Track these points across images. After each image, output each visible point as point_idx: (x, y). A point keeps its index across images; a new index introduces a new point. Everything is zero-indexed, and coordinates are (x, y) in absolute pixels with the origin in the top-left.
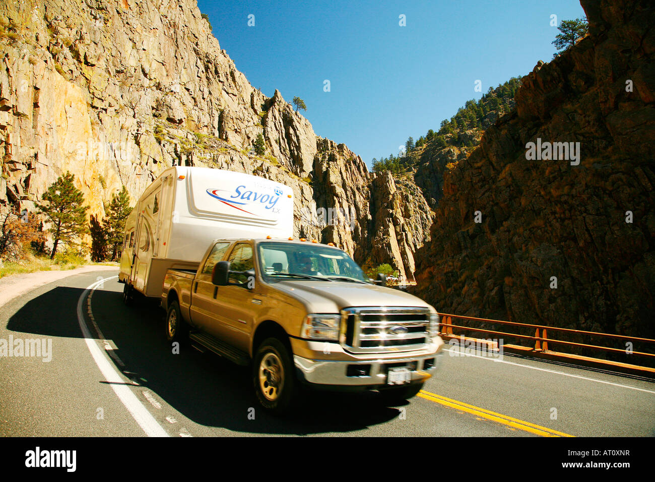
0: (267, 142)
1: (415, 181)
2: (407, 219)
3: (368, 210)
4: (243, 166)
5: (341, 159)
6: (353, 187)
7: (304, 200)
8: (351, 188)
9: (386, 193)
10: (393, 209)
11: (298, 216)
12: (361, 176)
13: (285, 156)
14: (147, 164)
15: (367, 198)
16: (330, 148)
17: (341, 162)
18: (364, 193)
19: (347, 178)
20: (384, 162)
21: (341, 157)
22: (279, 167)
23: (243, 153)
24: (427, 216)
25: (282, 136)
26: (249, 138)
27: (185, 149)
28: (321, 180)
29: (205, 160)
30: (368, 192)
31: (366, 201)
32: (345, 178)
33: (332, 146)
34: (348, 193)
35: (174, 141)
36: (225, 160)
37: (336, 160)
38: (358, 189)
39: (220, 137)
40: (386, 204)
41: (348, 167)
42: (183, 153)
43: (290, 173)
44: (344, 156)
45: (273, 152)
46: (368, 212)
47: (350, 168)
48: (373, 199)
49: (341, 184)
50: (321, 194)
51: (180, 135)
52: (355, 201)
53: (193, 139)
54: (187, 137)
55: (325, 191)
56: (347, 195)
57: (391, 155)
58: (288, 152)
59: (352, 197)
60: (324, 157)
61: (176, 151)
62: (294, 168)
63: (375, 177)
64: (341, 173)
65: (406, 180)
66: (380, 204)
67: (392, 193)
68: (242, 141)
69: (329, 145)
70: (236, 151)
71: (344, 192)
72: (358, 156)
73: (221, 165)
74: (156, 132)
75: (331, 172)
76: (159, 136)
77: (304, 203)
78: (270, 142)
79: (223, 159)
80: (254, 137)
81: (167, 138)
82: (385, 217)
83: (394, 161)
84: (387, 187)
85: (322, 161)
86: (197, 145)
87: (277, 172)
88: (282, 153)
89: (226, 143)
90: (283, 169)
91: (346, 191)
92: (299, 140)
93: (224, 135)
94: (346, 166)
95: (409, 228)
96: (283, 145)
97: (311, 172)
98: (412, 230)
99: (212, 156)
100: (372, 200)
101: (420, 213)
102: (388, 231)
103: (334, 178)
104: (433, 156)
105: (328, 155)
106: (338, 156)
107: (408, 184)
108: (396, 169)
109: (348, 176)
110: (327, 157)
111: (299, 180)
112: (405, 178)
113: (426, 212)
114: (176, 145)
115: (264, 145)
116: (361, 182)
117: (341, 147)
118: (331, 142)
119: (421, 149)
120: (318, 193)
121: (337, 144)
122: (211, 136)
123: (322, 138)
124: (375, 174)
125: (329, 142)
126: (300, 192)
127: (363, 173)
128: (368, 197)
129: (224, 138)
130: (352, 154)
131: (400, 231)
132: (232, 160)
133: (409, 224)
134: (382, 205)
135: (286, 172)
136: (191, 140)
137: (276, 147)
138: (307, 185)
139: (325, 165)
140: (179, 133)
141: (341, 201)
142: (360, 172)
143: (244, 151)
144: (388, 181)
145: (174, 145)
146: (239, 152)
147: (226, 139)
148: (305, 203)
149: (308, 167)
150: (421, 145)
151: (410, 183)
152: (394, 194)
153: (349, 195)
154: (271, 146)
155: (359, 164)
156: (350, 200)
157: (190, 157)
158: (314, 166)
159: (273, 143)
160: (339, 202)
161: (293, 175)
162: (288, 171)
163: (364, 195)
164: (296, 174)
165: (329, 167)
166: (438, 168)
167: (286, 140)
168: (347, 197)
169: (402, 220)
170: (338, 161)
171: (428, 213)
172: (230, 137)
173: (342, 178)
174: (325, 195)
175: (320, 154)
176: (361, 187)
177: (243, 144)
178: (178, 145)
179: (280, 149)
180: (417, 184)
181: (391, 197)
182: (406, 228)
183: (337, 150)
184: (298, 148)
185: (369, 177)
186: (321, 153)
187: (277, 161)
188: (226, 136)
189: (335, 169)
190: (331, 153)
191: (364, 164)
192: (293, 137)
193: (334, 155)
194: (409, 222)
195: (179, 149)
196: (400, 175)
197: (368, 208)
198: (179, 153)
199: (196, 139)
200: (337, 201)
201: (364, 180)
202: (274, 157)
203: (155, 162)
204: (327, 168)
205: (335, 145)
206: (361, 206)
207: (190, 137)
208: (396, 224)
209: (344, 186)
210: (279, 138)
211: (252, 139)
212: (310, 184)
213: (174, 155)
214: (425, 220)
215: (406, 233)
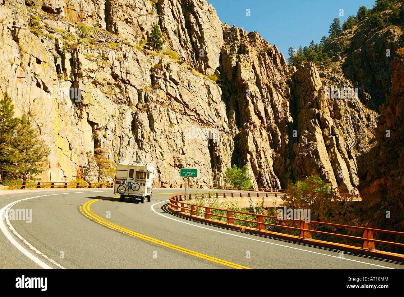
0: (164, 33)
1: (343, 72)
2: (337, 120)
3: (288, 110)
4: (139, 63)
5: (254, 51)
6: (269, 84)
7: (211, 102)
8: (267, 85)
9: (310, 90)
10: (319, 108)
11: (205, 122)
12: (278, 70)
13: (187, 50)
14: (29, 65)
15: (287, 97)
16: (239, 38)
17: (253, 55)
18: (282, 91)
19: (261, 73)
20: (303, 52)
21: (253, 48)
22: (181, 63)
23: (138, 48)
24: (359, 115)
25: (182, 26)
26: (142, 29)
27: (68, 45)
28: (230, 77)
29: (92, 58)
30: (287, 89)
31: (285, 100)
32: (259, 73)
33: (242, 35)
34: (263, 91)
35: (55, 36)
36: (117, 57)
37: (248, 52)
38: (275, 86)
39: (108, 30)
40: (310, 103)
41: (262, 60)
42: (66, 49)
43: (194, 70)
44: (256, 46)
45: (171, 45)
46: (288, 113)
47: (265, 61)
48: (294, 98)
49: (254, 81)
50: (231, 94)
51: (60, 29)
52: (272, 101)
53: (76, 33)
54: (69, 31)
55: (236, 90)
56: (261, 93)
57: (312, 43)
58: (190, 44)
59: (269, 96)
60: (233, 50)
61: (57, 48)
62: (198, 64)
63: (295, 70)
64: (254, 67)
65: (332, 72)
66: (303, 103)
67: (317, 89)
68: (135, 34)
69: (238, 34)
70: (129, 45)
71: (258, 90)
72: (274, 46)
73: (112, 64)
74: (32, 25)
75: (242, 67)
76: (35, 29)
77: (211, 106)
78: (167, 34)
79: (114, 56)
80: (148, 28)
81: (46, 32)
82: (310, 118)
83: (316, 49)
84: (310, 83)
85: (230, 54)
86: (82, 40)
87: (178, 70)
88: (182, 46)
89: (116, 36)
90: (185, 65)
91: (260, 89)
92: (202, 29)
93: (113, 27)
94: (259, 58)
95: (340, 131)
96: (183, 36)
97: (218, 68)
98: (344, 133)
99: (101, 52)
100: (292, 99)
101: (351, 111)
102: (314, 135)
103: (246, 74)
104: (366, 40)
105: (238, 47)
106: (249, 48)
107: (334, 78)
108: (319, 59)
109: (263, 71)
110: (237, 49)
111: (204, 78)
112: (330, 70)
113: (358, 111)
114: (57, 40)
115: (161, 37)
116: (278, 78)
117: (252, 36)
118: (241, 31)
119: (350, 33)
120: (227, 92)
121: (247, 33)
122: (98, 28)
123: (229, 26)
124: (295, 67)
125: (238, 30)
126: (206, 92)
127: (280, 66)
128: (288, 95)
129: (113, 30)
130: (266, 44)
131: (330, 135)
132: (125, 57)
133: (340, 126)
134: (305, 104)
135: (189, 69)
136: (74, 34)
137: (175, 39)
138: (214, 83)
139: (234, 58)
140: (59, 26)
141: (255, 101)
142: (277, 66)
143: (138, 45)
144: (312, 75)
145: (54, 41)
146: (132, 47)
147: (116, 32)
148: (213, 105)
149: (214, 62)
150: (350, 28)
151: (337, 76)
152: (319, 90)
153: (265, 94)
154: (169, 38)
155: (275, 55)
156: (266, 100)
157: (75, 55)
158: (221, 61)
159: (172, 35)
160: (253, 103)
161: (197, 73)
162: (191, 68)
163: (283, 93)
164: (200, 71)
165: (240, 61)
166: (373, 55)
167: (186, 30)
168: (262, 96)
169: (331, 122)
170: (250, 53)
171: (361, 111)
172: (120, 29)
173: (256, 74)
174: (236, 95)
175: (227, 46)
176: (278, 84)
177: (136, 38)
178: (60, 41)
179: (180, 42)
180: (346, 77)
181: (316, 94)
182: (337, 131)
183: (248, 39)
184: (202, 39)
185: (288, 71)
186: (228, 44)
187: (177, 56)
188: (115, 28)
189: (246, 63)
190: (241, 44)
191: (281, 55)
192: (195, 27)
193: (244, 46)
194: (340, 124)
195: (61, 46)
196: (324, 66)
197: (288, 108)
198: (61, 50)
199: (80, 32)
200: (250, 102)
201: (282, 75)
202: (173, 52)
203: (39, 62)
204: (237, 63)
205: (246, 33)
206: (280, 107)
207: (73, 30)
208: (323, 126)
209: (258, 83)
210: (178, 28)
211: (146, 30)
212: (218, 82)
213: (55, 52)
214: (358, 120)
215: (336, 138)
